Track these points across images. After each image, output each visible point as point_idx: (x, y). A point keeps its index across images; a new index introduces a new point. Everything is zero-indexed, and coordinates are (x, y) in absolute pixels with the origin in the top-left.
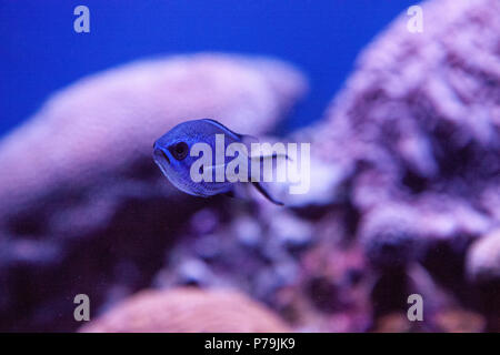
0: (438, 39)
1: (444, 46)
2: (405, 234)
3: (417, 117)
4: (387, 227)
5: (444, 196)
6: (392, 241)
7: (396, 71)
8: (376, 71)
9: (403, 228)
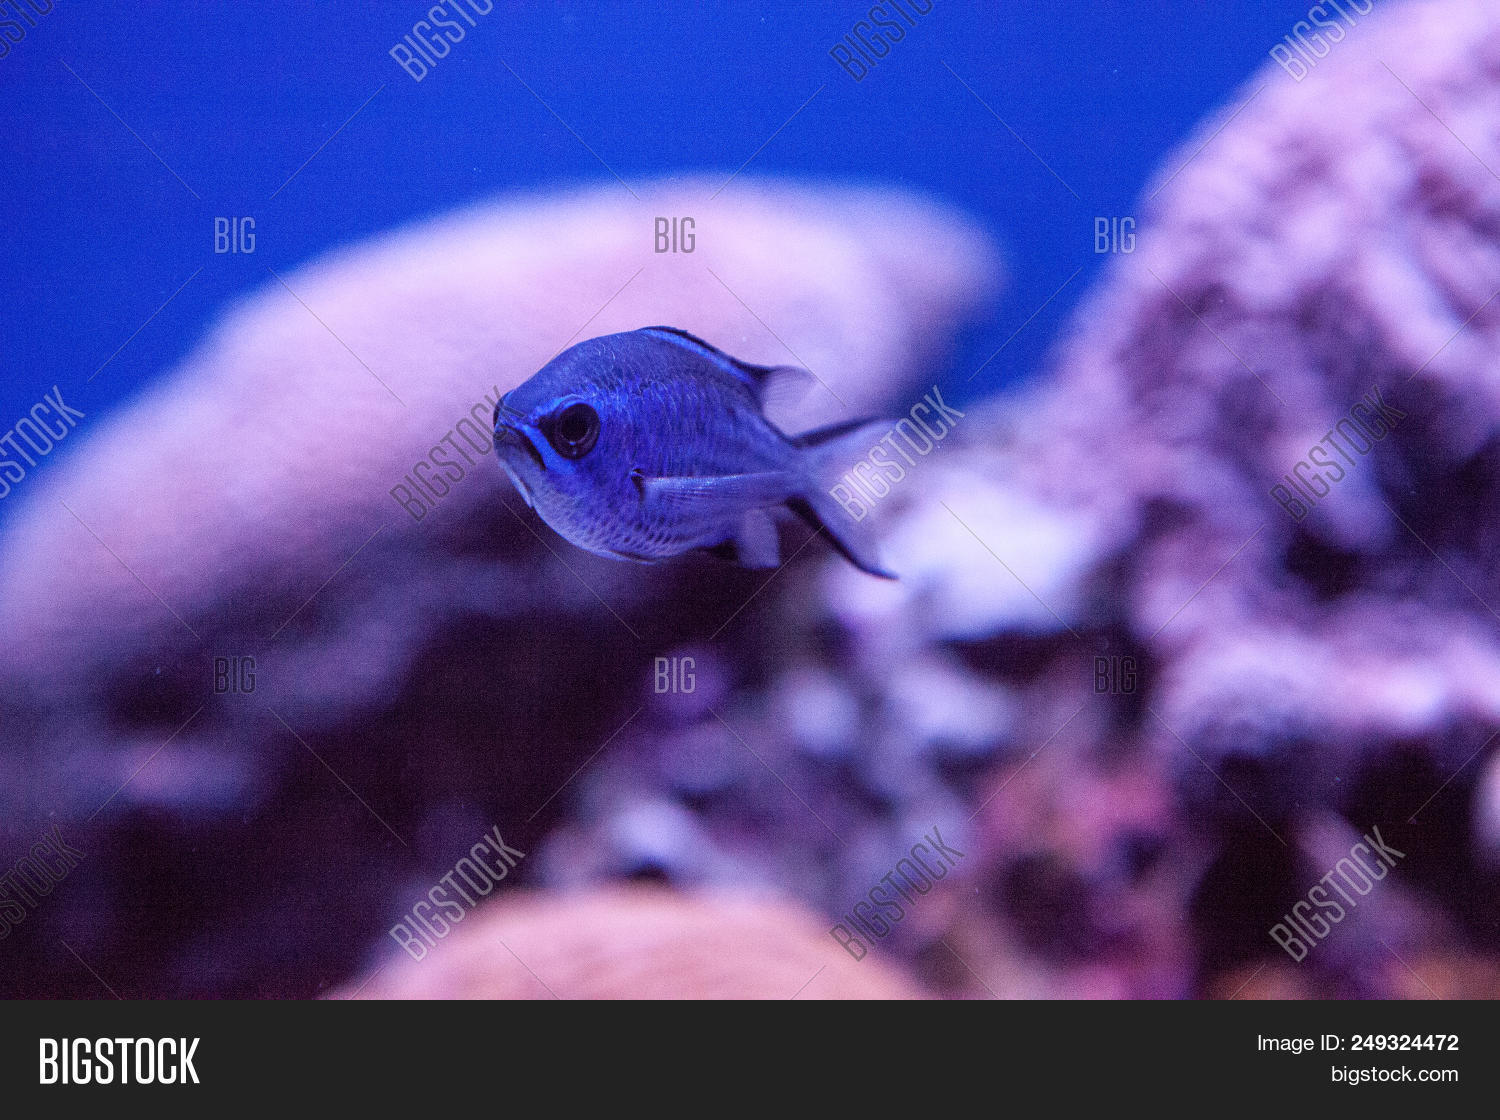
0: (1389, 130)
1: (1408, 149)
2: (1289, 721)
3: (1326, 367)
4: (1236, 702)
5: (1409, 607)
6: (1251, 744)
7: (1263, 229)
8: (1201, 228)
9: (1284, 705)
